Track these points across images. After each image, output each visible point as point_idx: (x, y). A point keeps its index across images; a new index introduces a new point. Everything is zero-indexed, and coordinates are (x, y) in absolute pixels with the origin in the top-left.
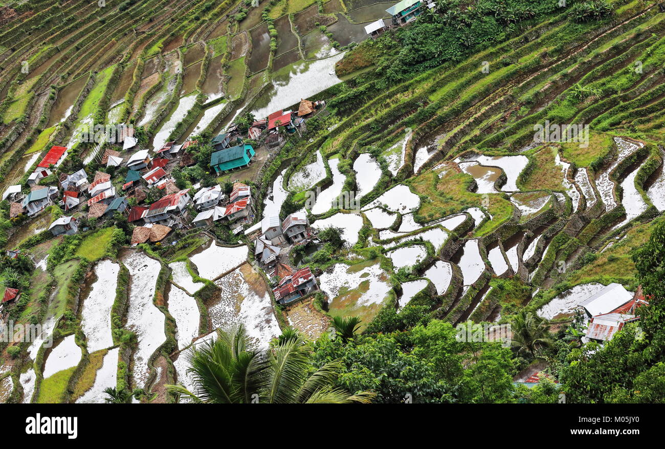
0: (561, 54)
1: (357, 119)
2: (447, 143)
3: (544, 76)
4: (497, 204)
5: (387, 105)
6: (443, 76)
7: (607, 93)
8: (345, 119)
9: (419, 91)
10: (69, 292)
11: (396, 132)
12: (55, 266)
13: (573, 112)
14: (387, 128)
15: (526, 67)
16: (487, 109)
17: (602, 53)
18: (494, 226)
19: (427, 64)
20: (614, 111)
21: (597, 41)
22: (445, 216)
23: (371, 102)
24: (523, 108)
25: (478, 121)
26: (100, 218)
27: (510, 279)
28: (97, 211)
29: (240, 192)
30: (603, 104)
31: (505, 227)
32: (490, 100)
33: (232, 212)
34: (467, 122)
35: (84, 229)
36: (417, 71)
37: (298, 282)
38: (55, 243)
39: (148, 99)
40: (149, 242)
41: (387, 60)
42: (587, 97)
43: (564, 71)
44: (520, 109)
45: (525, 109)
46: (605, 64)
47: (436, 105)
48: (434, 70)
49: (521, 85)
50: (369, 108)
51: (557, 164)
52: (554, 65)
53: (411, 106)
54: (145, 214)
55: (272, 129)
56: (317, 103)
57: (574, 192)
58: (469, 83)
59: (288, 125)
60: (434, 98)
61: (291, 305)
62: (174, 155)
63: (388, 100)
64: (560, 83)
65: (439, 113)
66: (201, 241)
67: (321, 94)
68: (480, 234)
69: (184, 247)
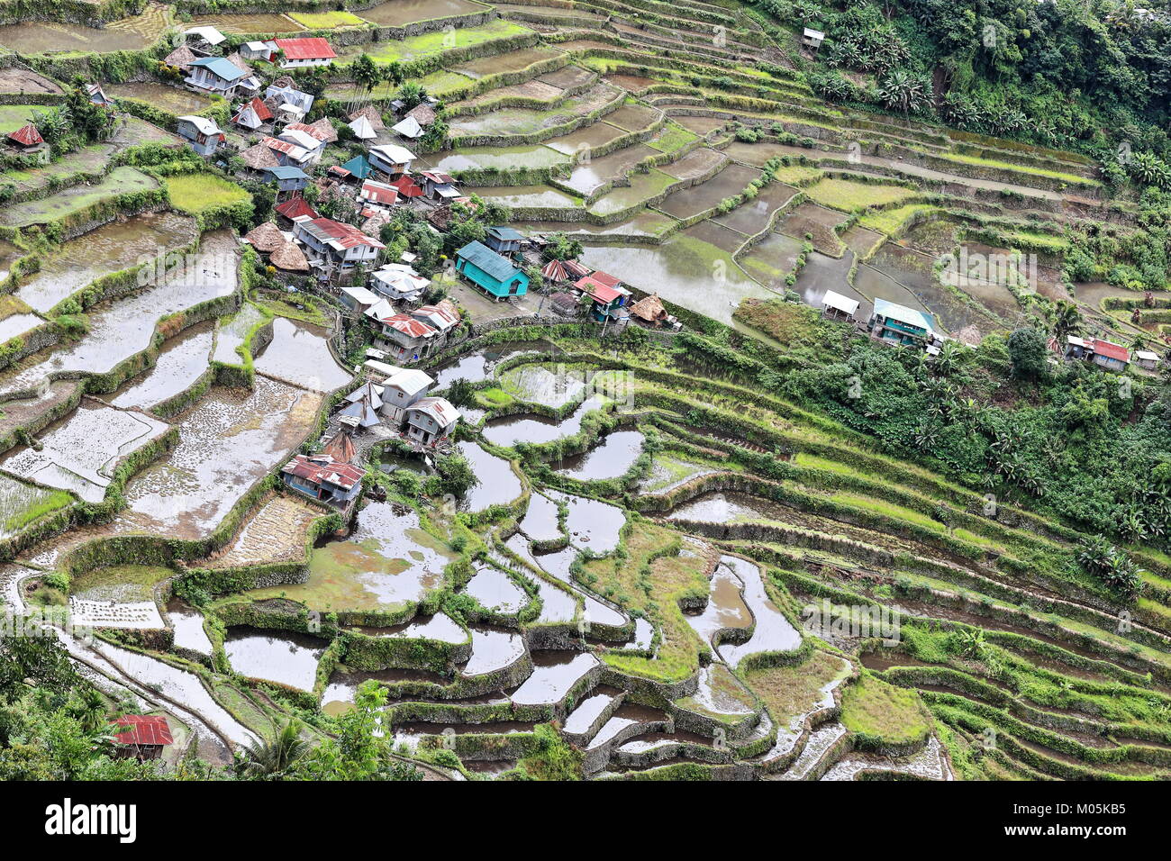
0: (1015, 576)
1: (688, 386)
2: (746, 526)
3: (961, 579)
4: (681, 651)
5: (741, 409)
6: (848, 448)
7: (1003, 680)
8: (674, 372)
9: (798, 433)
10: (94, 207)
11: (709, 450)
12: (127, 163)
13: (937, 656)
14: (706, 434)
15: (954, 545)
16: (844, 540)
17: (1061, 630)
18: (640, 670)
19: (846, 413)
20: (984, 710)
21: (1075, 608)
22: (607, 598)
23: (730, 385)
24: (886, 587)
25: (815, 543)
26: (250, 170)
27: (570, 748)
28: (258, 158)
29: (436, 314)
30: (983, 688)
31: (651, 686)
32: (862, 535)
33: (394, 326)
34: (800, 531)
35: (220, 163)
36: (827, 409)
37: (329, 476)
38: (166, 140)
39: (508, 107)
40: (266, 256)
41: (809, 358)
42: (975, 659)
43: (988, 599)
44: (881, 584)
45: (888, 591)
46: (1049, 645)
47: (794, 472)
48: (847, 429)
49: (921, 558)
50: (717, 390)
51: (823, 690)
52: (987, 579)
53: (766, 440)
54: (302, 220)
55: (578, 290)
56: (670, 318)
57: (790, 740)
58: (866, 489)
59: (601, 305)
60: (802, 462)
61: (292, 493)
62: (437, 196)
63: (751, 405)
64: (968, 609)
65: (787, 485)
66: (319, 316)
67: (687, 313)
68: (612, 661)
69: (293, 305)
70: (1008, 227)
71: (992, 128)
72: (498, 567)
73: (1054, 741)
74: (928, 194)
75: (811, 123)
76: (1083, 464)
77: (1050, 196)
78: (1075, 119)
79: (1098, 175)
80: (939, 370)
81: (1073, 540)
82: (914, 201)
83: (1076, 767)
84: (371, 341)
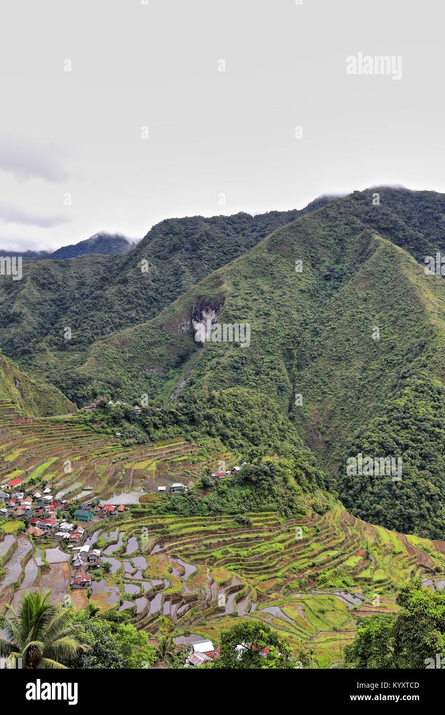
0: (226, 531)
1: (138, 521)
2: (168, 547)
3: (216, 537)
5: (152, 522)
6: (179, 519)
7: (237, 555)
8: (134, 520)
9: (167, 521)
11: (151, 534)
13: (221, 557)
15: (211, 530)
16: (190, 540)
17: (241, 538)
18: (171, 592)
19: (175, 512)
20: (237, 564)
21: (242, 532)
22: (154, 578)
23: (147, 517)
25: (184, 544)
26: (19, 516)
27: (169, 618)
28: (20, 512)
29: (79, 530)
30: (234, 559)
31: (176, 594)
32: (192, 537)
33: (72, 538)
34: (180, 542)
35: (10, 518)
36: (170, 513)
37: (84, 580)
39: (63, 477)
40: (33, 535)
41: (161, 503)
42: (229, 553)
43: (224, 539)
44: (202, 546)
45: (204, 547)
46: (241, 543)
47: (171, 530)
48: (176, 515)
49: (206, 537)
50: (145, 519)
51: (207, 576)
52: (222, 535)
53: (161, 526)
54: (38, 522)
55: (104, 511)
56: (126, 508)
58: (187, 527)
59: (111, 512)
60: (172, 527)
61: (75, 589)
62: (62, 503)
63: (154, 520)
64: (221, 543)
65: (171, 534)
66: (53, 544)
67: (130, 505)
68: (165, 592)
69: (46, 544)
70: (175, 458)
71: (162, 439)
72: (128, 583)
73: (254, 563)
74: (156, 458)
75: (126, 453)
76: (228, 501)
77: (180, 448)
78: (177, 431)
79: (187, 440)
80: (189, 494)
81: (233, 518)
82: (154, 461)
83: (262, 567)
84: (67, 543)
